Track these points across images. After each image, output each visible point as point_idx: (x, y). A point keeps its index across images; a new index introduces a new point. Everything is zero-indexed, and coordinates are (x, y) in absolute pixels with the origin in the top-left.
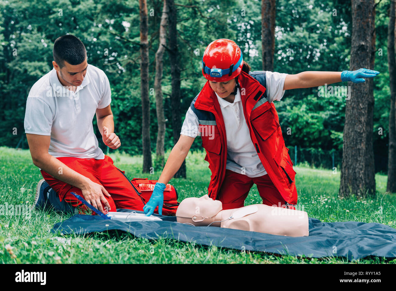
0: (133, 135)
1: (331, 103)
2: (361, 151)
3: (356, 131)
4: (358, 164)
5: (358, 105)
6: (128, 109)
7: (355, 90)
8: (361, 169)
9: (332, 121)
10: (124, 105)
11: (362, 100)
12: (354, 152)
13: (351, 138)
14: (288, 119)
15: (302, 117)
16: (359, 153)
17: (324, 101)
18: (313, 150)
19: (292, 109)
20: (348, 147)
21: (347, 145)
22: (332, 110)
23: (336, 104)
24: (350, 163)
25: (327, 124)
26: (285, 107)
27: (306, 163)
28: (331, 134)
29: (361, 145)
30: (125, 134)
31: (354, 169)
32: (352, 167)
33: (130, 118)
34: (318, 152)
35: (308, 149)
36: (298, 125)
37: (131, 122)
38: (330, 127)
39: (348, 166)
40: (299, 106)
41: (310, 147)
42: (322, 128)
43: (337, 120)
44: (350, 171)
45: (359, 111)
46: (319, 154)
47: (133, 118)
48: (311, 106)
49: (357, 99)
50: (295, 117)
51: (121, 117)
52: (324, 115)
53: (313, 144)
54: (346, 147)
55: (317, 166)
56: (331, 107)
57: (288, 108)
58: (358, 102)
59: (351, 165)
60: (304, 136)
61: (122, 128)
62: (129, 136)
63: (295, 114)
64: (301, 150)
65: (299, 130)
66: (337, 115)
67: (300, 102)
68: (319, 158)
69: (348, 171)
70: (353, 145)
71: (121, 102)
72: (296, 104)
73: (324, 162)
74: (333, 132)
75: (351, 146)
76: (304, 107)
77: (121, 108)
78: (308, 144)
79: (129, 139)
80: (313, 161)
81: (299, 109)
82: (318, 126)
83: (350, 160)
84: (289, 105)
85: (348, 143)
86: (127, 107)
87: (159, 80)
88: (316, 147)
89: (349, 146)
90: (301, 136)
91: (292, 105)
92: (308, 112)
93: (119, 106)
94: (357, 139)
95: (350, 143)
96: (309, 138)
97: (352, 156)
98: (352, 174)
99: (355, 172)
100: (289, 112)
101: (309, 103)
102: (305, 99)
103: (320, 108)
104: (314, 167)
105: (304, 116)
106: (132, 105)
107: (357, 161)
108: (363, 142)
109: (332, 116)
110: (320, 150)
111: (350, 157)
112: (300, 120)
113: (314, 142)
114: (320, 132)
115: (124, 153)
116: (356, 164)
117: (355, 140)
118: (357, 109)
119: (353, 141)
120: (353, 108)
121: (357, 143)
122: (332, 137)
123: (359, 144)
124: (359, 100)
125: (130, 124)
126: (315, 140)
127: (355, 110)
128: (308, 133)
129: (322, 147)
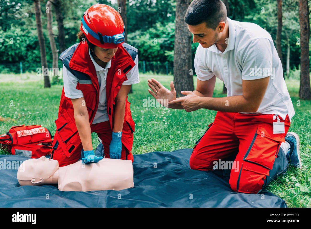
0: (38, 60)
1: (164, 33)
2: (185, 72)
3: (182, 59)
4: (184, 80)
5: (182, 41)
6: (33, 42)
7: (180, 31)
8: (186, 83)
9: (165, 44)
10: (29, 40)
11: (185, 37)
12: (181, 73)
13: (179, 64)
14: (138, 44)
15: (146, 43)
16: (184, 73)
17: (160, 32)
18: (154, 63)
19: (140, 37)
20: (177, 70)
21: (176, 68)
22: (165, 37)
23: (167, 33)
24: (178, 80)
25: (162, 46)
26: (135, 36)
27: (151, 72)
28: (165, 53)
29: (185, 67)
30: (32, 59)
31: (181, 83)
32: (180, 82)
33: (34, 49)
34: (158, 64)
35: (151, 63)
36: (144, 48)
37: (35, 51)
38: (164, 48)
39: (177, 82)
40: (144, 36)
41: (153, 61)
42: (159, 49)
43: (168, 44)
44: (179, 85)
45: (183, 45)
46: (158, 65)
47: (37, 49)
48: (152, 36)
49: (182, 37)
50: (142, 42)
51: (29, 48)
52: (160, 41)
53: (154, 59)
54: (176, 69)
55: (158, 73)
56: (164, 35)
57: (138, 37)
58: (182, 39)
59: (179, 81)
60: (149, 55)
61: (30, 55)
62: (35, 61)
63: (142, 41)
64: (148, 63)
65: (146, 51)
66: (168, 40)
67: (145, 33)
68: (159, 68)
69: (178, 85)
70: (180, 68)
71: (27, 38)
72: (142, 34)
73: (162, 70)
74: (166, 51)
75: (179, 68)
76: (148, 36)
77: (28, 42)
78: (151, 59)
79: (35, 63)
80: (155, 69)
81: (145, 37)
82: (157, 48)
83: (179, 78)
84: (139, 35)
85: (177, 67)
86: (32, 41)
87: (50, 23)
88: (156, 61)
89: (178, 68)
90: (147, 54)
91: (140, 35)
92: (150, 39)
93: (26, 41)
94: (182, 64)
95: (178, 67)
96: (152, 56)
97: (180, 75)
98: (180, 87)
99: (182, 86)
100: (139, 39)
101: (151, 33)
102: (148, 31)
103: (158, 36)
104: (156, 74)
105: (148, 41)
106: (35, 40)
107: (183, 78)
108: (186, 65)
109: (165, 41)
110: (159, 62)
111: (179, 75)
112: (146, 44)
113: (155, 58)
114: (158, 51)
115: (32, 72)
116: (182, 80)
117: (181, 65)
118: (182, 44)
119: (180, 65)
120: (179, 43)
121: (182, 66)
122: (166, 54)
123: (184, 67)
124: (183, 37)
125: (34, 53)
126: (156, 57)
127: (181, 45)
128: (151, 53)
129: (160, 60)
